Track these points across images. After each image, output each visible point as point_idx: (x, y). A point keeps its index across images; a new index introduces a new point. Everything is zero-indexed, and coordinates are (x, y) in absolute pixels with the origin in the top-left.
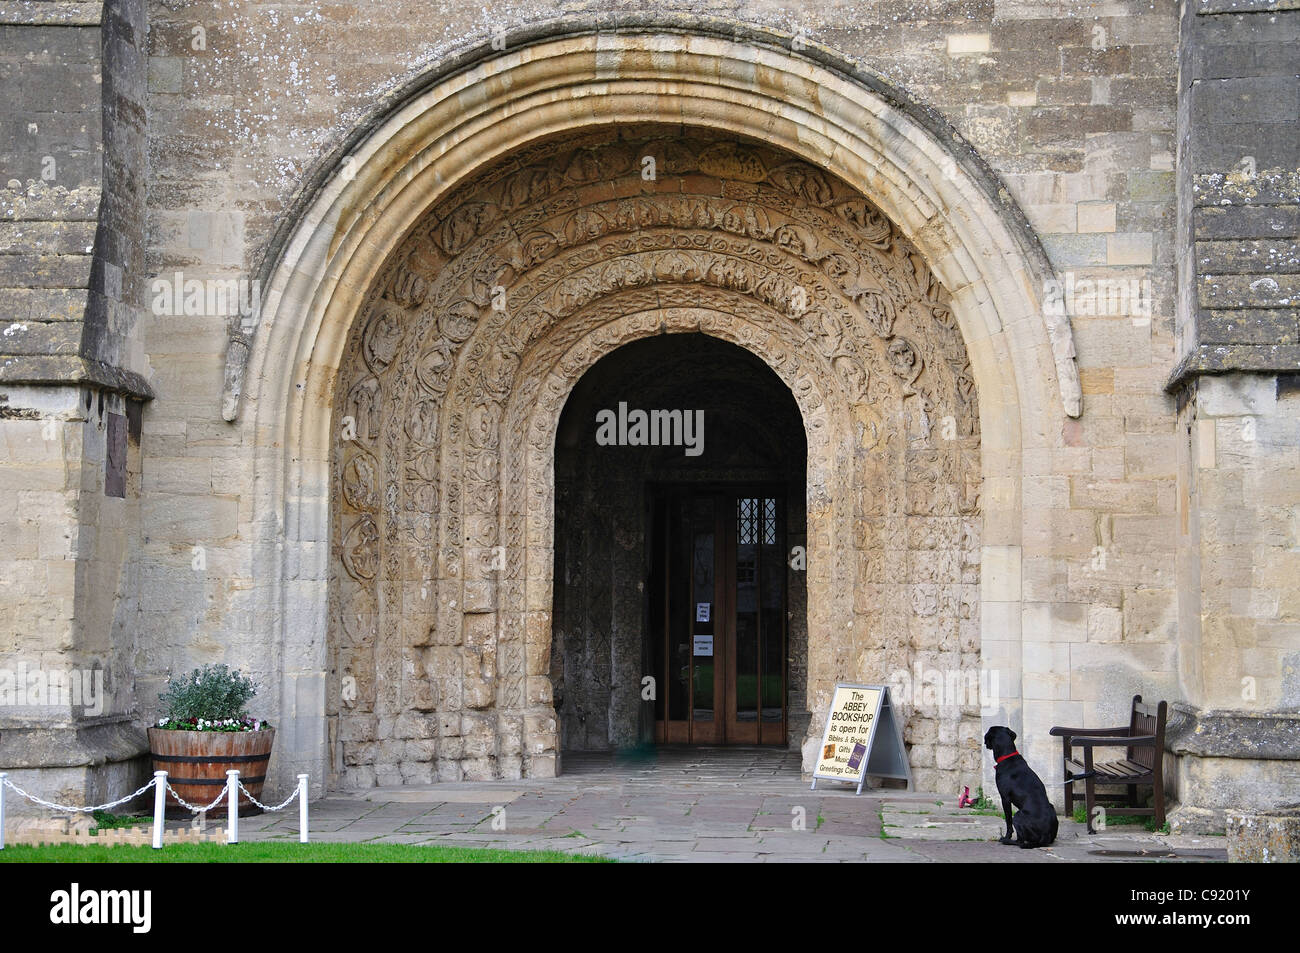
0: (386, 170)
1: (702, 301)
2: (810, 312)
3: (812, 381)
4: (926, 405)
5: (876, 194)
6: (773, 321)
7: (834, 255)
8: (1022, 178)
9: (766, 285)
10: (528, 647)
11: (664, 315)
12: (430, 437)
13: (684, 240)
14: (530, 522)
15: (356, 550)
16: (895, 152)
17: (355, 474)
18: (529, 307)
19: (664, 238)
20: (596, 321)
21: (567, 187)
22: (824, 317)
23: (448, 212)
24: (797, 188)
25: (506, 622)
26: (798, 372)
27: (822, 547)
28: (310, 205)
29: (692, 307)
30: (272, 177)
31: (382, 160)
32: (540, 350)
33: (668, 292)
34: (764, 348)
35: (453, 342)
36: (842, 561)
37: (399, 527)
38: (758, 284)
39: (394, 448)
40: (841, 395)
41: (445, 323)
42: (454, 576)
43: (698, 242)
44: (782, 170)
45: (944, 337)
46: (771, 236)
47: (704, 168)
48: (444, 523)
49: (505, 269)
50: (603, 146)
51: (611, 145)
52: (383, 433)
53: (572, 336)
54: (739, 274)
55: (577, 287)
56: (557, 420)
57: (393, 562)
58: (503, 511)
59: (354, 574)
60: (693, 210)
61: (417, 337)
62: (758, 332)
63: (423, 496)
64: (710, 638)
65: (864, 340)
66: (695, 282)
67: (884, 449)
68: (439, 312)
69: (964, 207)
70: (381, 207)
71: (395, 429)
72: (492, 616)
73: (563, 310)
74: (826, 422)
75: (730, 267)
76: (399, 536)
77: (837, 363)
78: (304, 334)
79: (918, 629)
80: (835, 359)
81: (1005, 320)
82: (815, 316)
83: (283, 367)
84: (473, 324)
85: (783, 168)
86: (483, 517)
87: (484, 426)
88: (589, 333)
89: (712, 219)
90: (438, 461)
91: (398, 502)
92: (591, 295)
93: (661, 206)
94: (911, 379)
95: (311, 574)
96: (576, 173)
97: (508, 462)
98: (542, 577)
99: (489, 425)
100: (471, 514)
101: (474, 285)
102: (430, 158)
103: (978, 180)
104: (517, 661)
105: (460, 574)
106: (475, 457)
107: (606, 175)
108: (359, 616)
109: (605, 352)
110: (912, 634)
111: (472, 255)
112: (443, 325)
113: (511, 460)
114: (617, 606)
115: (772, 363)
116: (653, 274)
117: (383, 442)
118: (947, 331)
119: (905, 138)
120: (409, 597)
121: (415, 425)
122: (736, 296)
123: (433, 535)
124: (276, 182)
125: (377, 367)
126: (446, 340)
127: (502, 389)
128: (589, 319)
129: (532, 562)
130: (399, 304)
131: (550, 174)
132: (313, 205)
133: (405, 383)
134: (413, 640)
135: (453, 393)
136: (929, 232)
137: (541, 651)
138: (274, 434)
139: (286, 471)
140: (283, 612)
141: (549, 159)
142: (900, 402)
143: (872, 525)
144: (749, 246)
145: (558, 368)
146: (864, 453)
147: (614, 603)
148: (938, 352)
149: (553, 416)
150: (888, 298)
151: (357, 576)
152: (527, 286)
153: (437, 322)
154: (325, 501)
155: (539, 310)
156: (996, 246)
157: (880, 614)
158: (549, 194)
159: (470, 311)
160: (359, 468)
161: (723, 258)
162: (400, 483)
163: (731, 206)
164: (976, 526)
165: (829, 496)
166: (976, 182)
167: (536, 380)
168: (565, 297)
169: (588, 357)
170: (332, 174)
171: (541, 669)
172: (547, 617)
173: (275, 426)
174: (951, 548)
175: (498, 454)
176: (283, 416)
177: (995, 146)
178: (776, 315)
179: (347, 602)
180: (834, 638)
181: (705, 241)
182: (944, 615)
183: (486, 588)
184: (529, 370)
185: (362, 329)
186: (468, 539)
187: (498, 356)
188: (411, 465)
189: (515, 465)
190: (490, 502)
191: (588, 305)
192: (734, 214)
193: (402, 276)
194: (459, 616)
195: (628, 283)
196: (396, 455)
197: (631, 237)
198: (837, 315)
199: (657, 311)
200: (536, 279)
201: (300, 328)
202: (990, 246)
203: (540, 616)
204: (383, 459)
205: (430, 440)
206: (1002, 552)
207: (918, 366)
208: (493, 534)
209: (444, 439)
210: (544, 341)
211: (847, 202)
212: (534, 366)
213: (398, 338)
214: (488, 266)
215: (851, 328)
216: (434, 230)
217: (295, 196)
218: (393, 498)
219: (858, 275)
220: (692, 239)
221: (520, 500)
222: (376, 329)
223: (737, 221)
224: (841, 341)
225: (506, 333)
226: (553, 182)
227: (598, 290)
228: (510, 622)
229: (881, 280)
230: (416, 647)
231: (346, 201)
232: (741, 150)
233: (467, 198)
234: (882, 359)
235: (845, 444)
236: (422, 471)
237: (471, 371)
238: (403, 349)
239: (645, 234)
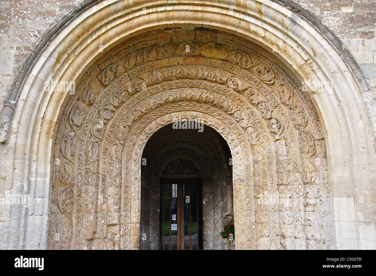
0: (79, 37)
1: (195, 108)
2: (237, 110)
3: (235, 137)
4: (286, 143)
5: (282, 52)
6: (222, 115)
7: (249, 88)
8: (349, 41)
9: (221, 101)
10: (131, 237)
11: (182, 114)
12: (95, 156)
13: (192, 84)
14: (132, 189)
15: (64, 201)
16: (293, 32)
17: (64, 170)
18: (134, 108)
19: (184, 83)
20: (157, 115)
21: (150, 61)
22: (242, 112)
23: (104, 67)
24: (238, 60)
25: (123, 228)
26: (230, 134)
27: (240, 198)
28: (44, 48)
29: (191, 111)
30: (27, 37)
31: (77, 32)
32: (137, 125)
33: (184, 105)
34: (217, 126)
35: (105, 119)
36: (249, 203)
37: (82, 191)
38: (218, 101)
39: (81, 160)
40: (247, 142)
41: (102, 112)
42: (104, 210)
43: (197, 84)
44: (233, 53)
45: (295, 116)
46: (226, 81)
47: (203, 53)
48: (100, 190)
49: (126, 92)
50: (165, 43)
51: (168, 43)
52: (76, 154)
53: (148, 121)
54: (212, 97)
55: (152, 101)
56: (142, 152)
57: (79, 206)
58: (123, 185)
59: (62, 211)
60: (196, 71)
61: (91, 117)
62: (215, 120)
63: (92, 179)
64: (176, 225)
65: (258, 121)
66: (194, 101)
67: (266, 161)
68: (100, 108)
69: (325, 54)
70: (76, 53)
71: (81, 153)
72: (118, 226)
73: (146, 110)
74: (241, 152)
75: (208, 94)
76: (82, 195)
77: (247, 130)
78: (40, 106)
79: (286, 230)
80: (246, 128)
81: (342, 100)
82: (239, 112)
83: (30, 119)
84: (113, 113)
85: (233, 52)
86: (115, 187)
87: (116, 153)
88: (154, 120)
89: (203, 75)
90: (98, 166)
91: (82, 181)
92: (156, 104)
93: (184, 69)
94: (279, 133)
95: (40, 213)
96: (154, 54)
97: (125, 167)
98: (137, 210)
99: (118, 152)
100: (111, 186)
101: (113, 98)
102: (98, 34)
103: (332, 41)
104: (127, 243)
105: (106, 210)
106: (112, 164)
107: (165, 55)
108: (64, 229)
109: (160, 127)
110: (283, 231)
111: (113, 86)
112: (101, 113)
113: (126, 166)
114: (151, 217)
115: (219, 131)
116: (180, 97)
117: (76, 157)
118: (296, 114)
119: (299, 25)
120: (86, 220)
121: (89, 151)
122: (209, 106)
123: (96, 194)
124: (29, 39)
125: (75, 128)
126: (102, 118)
127: (123, 139)
128: (154, 114)
129: (133, 204)
130: (84, 103)
131: (144, 54)
132: (45, 49)
133: (86, 135)
134: (87, 237)
135: (105, 139)
136: (306, 66)
137: (136, 238)
138: (24, 149)
139: (30, 166)
140: (25, 231)
141: (144, 48)
142: (273, 143)
143: (263, 189)
144: (215, 86)
145: (143, 133)
146: (258, 162)
147: (151, 215)
148: (291, 123)
149: (141, 150)
150: (270, 104)
151: (64, 212)
152: (133, 100)
153: (99, 112)
154: (48, 180)
155: (137, 109)
156: (339, 69)
157: (267, 223)
158: (143, 62)
159: (112, 108)
160: (66, 167)
161: (206, 91)
162: (83, 174)
163: (211, 70)
164: (312, 189)
165: (243, 179)
166: (330, 42)
167: (135, 137)
168: (147, 105)
169: (154, 129)
170: (54, 35)
171: (136, 245)
172: (138, 225)
173: (25, 145)
174: (299, 198)
175: (121, 164)
176: (29, 141)
177: (337, 28)
178: (223, 113)
179: (59, 223)
180: (246, 232)
181: (199, 84)
182: (297, 224)
183: (116, 215)
184: (133, 133)
185: (69, 112)
186: (109, 196)
187: (122, 127)
188: (87, 167)
189: (127, 168)
190: (118, 182)
191: (155, 108)
192: (212, 73)
193: (85, 92)
194: (105, 226)
195: (170, 100)
196: (82, 163)
197: (172, 82)
198: (247, 111)
199: (179, 112)
200: (137, 97)
201: (39, 103)
202: (336, 69)
203: (136, 225)
204: (76, 165)
205: (95, 157)
206: (344, 200)
207: (282, 129)
208: (119, 194)
209: (101, 157)
210: (138, 122)
211: (257, 65)
212: (134, 131)
213: (83, 116)
214: (119, 91)
215: (253, 116)
216: (98, 74)
217: (37, 44)
218: (80, 180)
219: (258, 95)
220: (195, 83)
221: (129, 181)
222: (74, 112)
223: (213, 75)
224: (249, 121)
225: (125, 118)
226: (145, 56)
227: (159, 102)
228: (125, 228)
229: (268, 97)
230: (88, 240)
231: (61, 49)
232: (217, 46)
233: (112, 62)
234: (266, 127)
235: (249, 159)
236: (92, 169)
237: (111, 132)
238: (85, 121)
239: (177, 81)
